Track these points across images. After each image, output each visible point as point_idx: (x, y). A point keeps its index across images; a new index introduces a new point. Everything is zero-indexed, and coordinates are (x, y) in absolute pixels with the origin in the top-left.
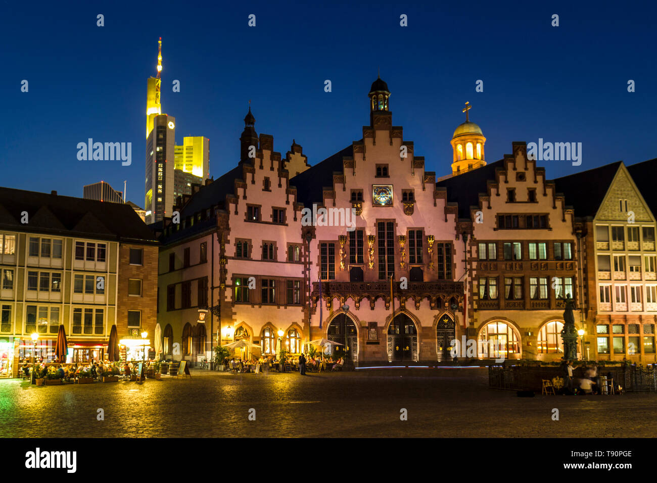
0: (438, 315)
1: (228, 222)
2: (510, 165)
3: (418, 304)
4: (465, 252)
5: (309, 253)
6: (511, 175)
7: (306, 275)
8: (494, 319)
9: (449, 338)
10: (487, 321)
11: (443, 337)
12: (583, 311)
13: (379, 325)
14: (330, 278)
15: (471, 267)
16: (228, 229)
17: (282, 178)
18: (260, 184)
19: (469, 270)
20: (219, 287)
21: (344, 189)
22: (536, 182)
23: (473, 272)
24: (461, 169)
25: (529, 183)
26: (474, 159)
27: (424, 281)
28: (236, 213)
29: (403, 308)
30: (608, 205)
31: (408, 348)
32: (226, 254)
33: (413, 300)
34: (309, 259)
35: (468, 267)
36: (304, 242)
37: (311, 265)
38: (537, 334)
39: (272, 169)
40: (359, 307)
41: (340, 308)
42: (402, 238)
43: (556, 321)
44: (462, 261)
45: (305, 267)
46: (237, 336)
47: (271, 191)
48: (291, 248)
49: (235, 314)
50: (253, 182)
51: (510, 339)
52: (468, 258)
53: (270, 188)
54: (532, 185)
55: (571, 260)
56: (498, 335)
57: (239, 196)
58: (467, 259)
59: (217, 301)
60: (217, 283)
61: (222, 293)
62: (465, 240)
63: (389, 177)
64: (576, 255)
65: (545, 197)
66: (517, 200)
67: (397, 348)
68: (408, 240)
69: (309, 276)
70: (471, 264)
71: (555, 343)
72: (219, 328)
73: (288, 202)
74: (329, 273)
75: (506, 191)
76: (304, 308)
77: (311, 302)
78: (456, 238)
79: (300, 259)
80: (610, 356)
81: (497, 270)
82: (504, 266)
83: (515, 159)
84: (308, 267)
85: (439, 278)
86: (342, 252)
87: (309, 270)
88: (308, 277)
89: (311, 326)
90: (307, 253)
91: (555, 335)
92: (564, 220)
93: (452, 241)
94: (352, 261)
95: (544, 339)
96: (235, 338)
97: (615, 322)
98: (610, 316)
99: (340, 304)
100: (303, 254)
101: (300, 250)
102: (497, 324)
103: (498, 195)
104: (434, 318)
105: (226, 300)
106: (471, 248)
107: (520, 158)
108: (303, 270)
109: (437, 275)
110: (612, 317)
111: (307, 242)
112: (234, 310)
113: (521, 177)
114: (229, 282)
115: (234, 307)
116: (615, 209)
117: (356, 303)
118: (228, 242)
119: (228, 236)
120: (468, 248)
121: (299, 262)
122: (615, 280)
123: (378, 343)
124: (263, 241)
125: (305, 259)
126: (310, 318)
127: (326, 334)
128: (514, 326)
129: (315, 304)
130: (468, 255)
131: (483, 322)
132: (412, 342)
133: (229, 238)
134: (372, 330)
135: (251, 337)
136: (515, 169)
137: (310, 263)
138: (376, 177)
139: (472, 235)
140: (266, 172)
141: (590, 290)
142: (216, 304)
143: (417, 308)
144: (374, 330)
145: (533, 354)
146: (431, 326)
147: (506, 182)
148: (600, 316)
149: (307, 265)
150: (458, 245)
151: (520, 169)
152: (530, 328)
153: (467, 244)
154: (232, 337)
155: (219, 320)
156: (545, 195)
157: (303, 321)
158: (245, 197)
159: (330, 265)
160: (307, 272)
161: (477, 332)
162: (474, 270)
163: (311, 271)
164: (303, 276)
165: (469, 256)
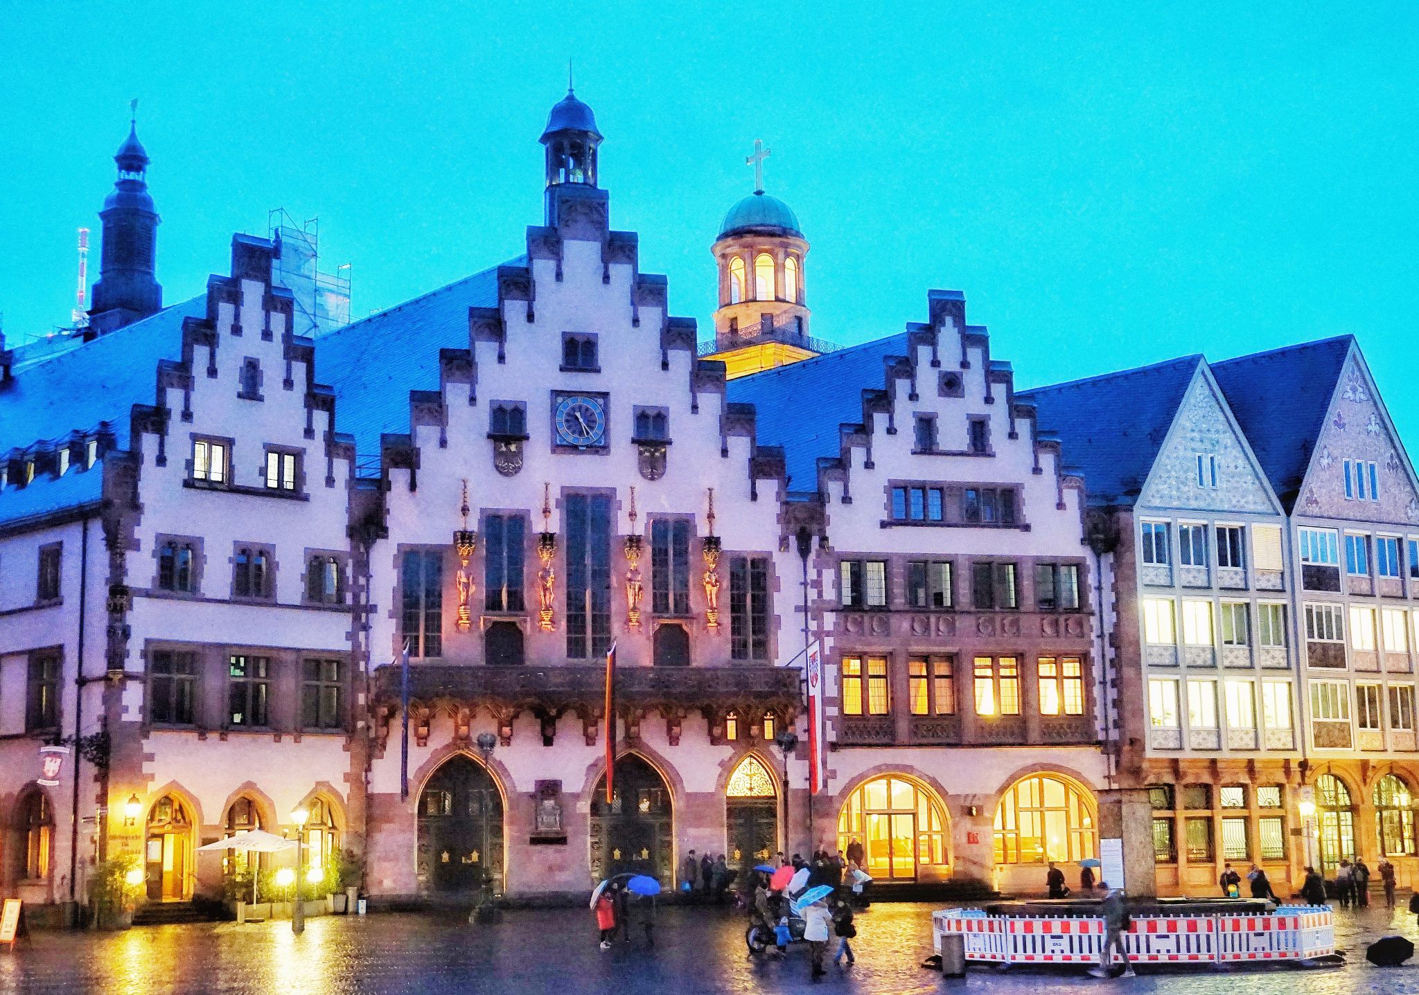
0: (730, 759)
1: (135, 487)
2: (924, 353)
3: (676, 730)
4: (805, 584)
5: (368, 581)
6: (927, 378)
7: (356, 645)
8: (881, 771)
9: (760, 825)
10: (861, 777)
11: (741, 821)
12: (1111, 749)
13: (566, 789)
14: (427, 654)
15: (820, 626)
16: (135, 506)
17: (293, 363)
18: (230, 378)
19: (814, 634)
20: (106, 679)
21: (473, 400)
22: (989, 400)
23: (826, 639)
24: (741, 326)
25: (972, 401)
26: (777, 299)
27: (694, 665)
28: (161, 461)
29: (632, 740)
30: (1169, 467)
31: (645, 853)
32: (127, 582)
33: (662, 717)
34: (368, 600)
35: (813, 626)
36: (355, 548)
37: (371, 616)
38: (995, 811)
39: (267, 335)
40: (509, 738)
41: (455, 739)
42: (634, 541)
43: (1040, 778)
44: (798, 609)
45: (357, 618)
46: (155, 823)
47: (261, 399)
48: (317, 564)
49: (150, 757)
50: (212, 372)
51: (923, 826)
52: (813, 601)
53: (261, 391)
54: (979, 408)
55: (1079, 610)
56: (889, 815)
57: (170, 410)
58: (809, 604)
59: (95, 718)
60: (97, 665)
61: (112, 698)
62: (804, 552)
63: (598, 371)
64: (1092, 598)
65: (1012, 441)
66: (942, 448)
67: (617, 853)
68: (648, 550)
69: (367, 645)
70: (818, 617)
71: (1038, 834)
72: (102, 799)
73: (309, 433)
74: (427, 638)
75: (912, 422)
76: (351, 739)
77: (372, 724)
78: (781, 545)
79: (341, 600)
80: (1176, 869)
81: (888, 635)
82: (906, 625)
83: (935, 337)
84: (363, 620)
85: (733, 657)
86: (464, 580)
87: (366, 628)
88: (363, 649)
89: (370, 791)
90: (362, 581)
91: (1037, 815)
92: (1060, 506)
93: (771, 553)
94: (493, 603)
95: (1010, 825)
96: (148, 829)
97: (1190, 779)
98: (1175, 761)
99: (457, 728)
100: (351, 582)
101: (341, 572)
102: (889, 784)
103: (891, 431)
104: (720, 770)
105: (125, 718)
106: (820, 574)
107: (948, 336)
108: (349, 630)
109: (729, 647)
110: (1181, 765)
111: (362, 550)
112: (148, 746)
113: (951, 385)
114: (134, 664)
115: (147, 737)
116: (1186, 478)
117: (501, 725)
118: (136, 545)
119: (136, 528)
120: (812, 574)
121: (338, 606)
122: (1188, 667)
123: (562, 841)
124: (235, 542)
125: (356, 597)
126: (368, 769)
127: (412, 815)
128: (933, 790)
129: (385, 729)
130: (813, 594)
131: (853, 779)
132: (659, 837)
133: (138, 533)
134: (546, 802)
135: (196, 828)
136: (935, 363)
137: (372, 609)
138: (561, 369)
139: (824, 539)
140: (250, 344)
141: (1128, 694)
142: (92, 728)
143: (674, 740)
144: (552, 802)
145: (982, 866)
146: (712, 790)
147: (913, 397)
148: (1150, 760)
149: (361, 613)
150: (786, 567)
151: (950, 363)
152: (974, 796)
153: (810, 563)
154: (140, 829)
155: (102, 778)
156: (1012, 435)
157: (347, 778)
158: (187, 416)
159: (427, 615)
160: (362, 635)
161: (836, 805)
162: (828, 634)
163: (371, 631)
164: (347, 646)
165: (815, 597)
